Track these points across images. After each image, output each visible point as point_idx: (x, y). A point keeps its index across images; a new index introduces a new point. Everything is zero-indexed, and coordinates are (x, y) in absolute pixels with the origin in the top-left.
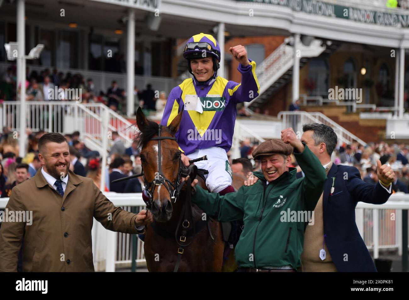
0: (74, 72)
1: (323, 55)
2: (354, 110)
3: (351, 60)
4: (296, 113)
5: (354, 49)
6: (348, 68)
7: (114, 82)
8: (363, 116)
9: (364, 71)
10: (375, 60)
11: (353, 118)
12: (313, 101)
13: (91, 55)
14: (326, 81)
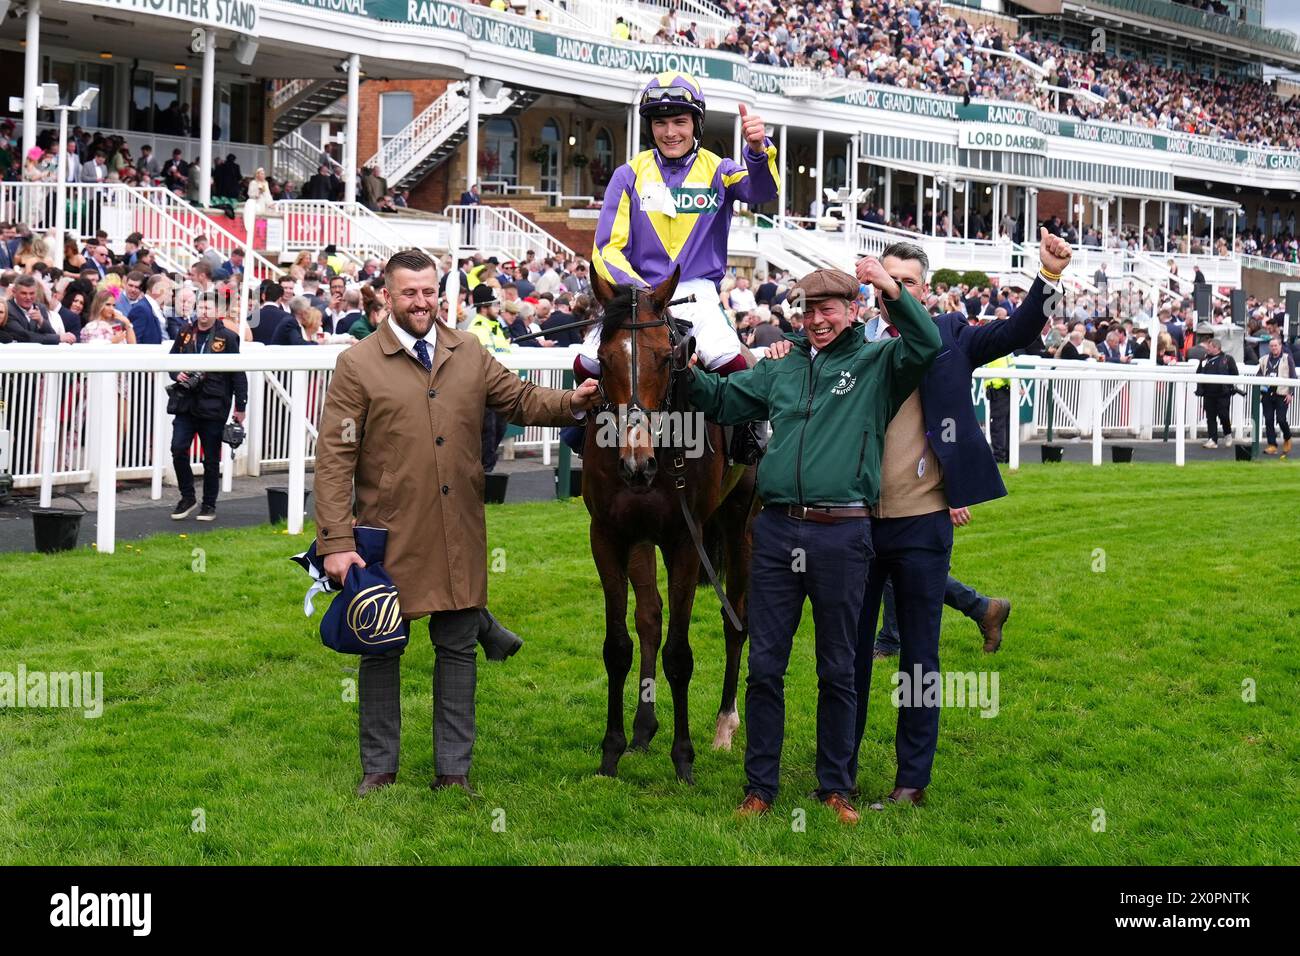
0: (106, 133)
1: (510, 111)
2: (559, 204)
3: (552, 122)
4: (472, 207)
5: (561, 104)
6: (548, 135)
7: (177, 152)
8: (574, 214)
9: (572, 141)
10: (589, 123)
11: (558, 217)
12: (492, 188)
13: (132, 104)
14: (514, 155)
